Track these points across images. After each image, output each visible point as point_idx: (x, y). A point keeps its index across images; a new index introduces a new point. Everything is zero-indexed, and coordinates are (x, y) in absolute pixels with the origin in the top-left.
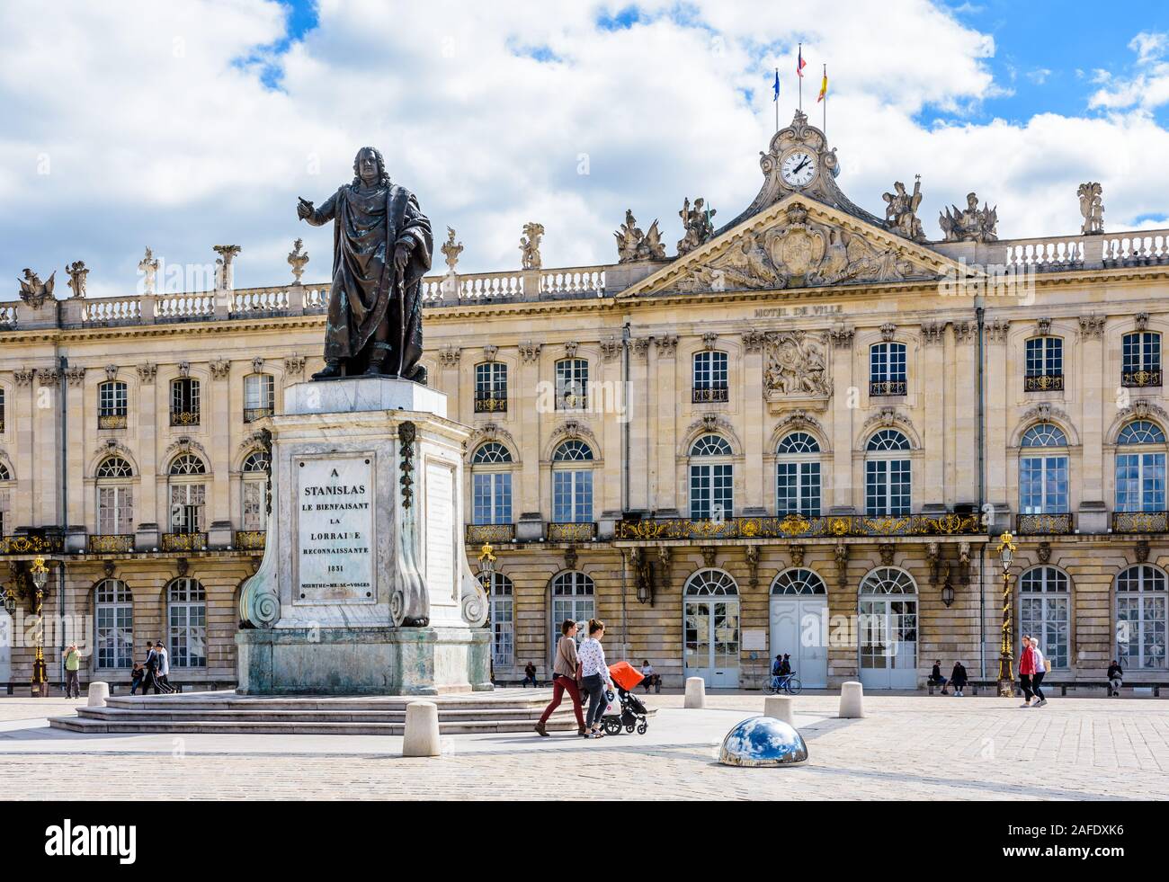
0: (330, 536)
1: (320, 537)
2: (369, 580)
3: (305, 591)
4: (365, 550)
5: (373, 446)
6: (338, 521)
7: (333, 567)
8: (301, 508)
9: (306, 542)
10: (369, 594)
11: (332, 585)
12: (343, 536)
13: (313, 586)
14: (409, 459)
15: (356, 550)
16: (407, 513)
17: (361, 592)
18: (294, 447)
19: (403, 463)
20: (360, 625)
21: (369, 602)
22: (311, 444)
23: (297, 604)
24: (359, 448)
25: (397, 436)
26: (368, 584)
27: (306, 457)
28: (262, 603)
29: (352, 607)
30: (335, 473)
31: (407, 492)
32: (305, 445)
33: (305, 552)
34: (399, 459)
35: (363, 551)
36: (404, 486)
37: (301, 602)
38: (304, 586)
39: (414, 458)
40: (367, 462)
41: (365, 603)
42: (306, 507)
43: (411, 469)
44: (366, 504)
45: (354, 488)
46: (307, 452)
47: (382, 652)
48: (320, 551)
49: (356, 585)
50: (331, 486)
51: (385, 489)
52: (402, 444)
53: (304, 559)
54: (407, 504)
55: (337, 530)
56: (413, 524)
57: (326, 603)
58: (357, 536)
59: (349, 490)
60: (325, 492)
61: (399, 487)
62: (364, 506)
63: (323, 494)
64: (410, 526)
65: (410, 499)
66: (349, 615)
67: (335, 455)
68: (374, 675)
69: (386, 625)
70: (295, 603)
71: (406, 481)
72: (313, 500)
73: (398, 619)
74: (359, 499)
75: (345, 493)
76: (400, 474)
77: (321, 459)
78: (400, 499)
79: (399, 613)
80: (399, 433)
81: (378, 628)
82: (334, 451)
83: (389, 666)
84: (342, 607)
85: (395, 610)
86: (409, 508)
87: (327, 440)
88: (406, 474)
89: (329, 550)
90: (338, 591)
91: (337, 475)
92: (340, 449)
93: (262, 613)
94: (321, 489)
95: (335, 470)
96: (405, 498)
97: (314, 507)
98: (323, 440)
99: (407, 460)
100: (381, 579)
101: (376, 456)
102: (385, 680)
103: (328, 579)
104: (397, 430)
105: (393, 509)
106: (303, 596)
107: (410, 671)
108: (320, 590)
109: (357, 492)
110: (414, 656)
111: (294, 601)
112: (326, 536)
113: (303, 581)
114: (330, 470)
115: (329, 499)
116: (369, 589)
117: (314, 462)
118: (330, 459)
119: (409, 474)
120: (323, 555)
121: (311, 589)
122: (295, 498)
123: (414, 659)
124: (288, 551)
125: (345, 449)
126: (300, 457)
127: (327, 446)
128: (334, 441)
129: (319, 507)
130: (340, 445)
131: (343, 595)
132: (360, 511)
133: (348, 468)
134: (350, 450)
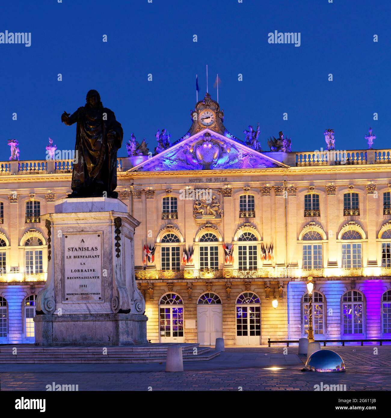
0: (80, 271)
1: (75, 271)
2: (100, 292)
3: (68, 297)
4: (98, 277)
5: (102, 228)
6: (84, 264)
7: (82, 285)
8: (66, 257)
9: (68, 274)
10: (100, 298)
11: (81, 294)
12: (87, 271)
13: (72, 294)
14: (119, 235)
15: (93, 277)
16: (118, 260)
17: (96, 297)
18: (63, 228)
19: (116, 237)
20: (96, 313)
21: (100, 302)
22: (71, 227)
23: (64, 303)
24: (95, 229)
25: (113, 224)
26: (100, 294)
27: (69, 233)
28: (48, 302)
29: (91, 304)
30: (83, 241)
31: (118, 250)
32: (68, 227)
33: (68, 278)
34: (114, 235)
35: (97, 278)
36: (117, 247)
37: (66, 302)
38: (67, 294)
39: (121, 234)
40: (99, 236)
41: (98, 302)
42: (69, 257)
43: (120, 239)
44: (98, 256)
45: (92, 248)
46: (69, 231)
47: (107, 325)
48: (75, 278)
49: (94, 294)
50: (81, 247)
51: (108, 249)
52: (116, 228)
53: (67, 282)
54: (118, 256)
55: (84, 268)
56: (121, 265)
57: (79, 302)
58: (94, 271)
59: (90, 249)
60: (78, 250)
61: (114, 248)
62: (97, 257)
63: (77, 251)
64: (119, 266)
65: (119, 253)
66: (90, 308)
67: (83, 232)
68: (104, 336)
69: (109, 312)
70: (63, 302)
71: (118, 245)
72: (71, 254)
73: (116, 310)
74: (95, 253)
75: (88, 250)
76: (115, 242)
77: (76, 234)
78: (115, 253)
79: (116, 307)
80: (114, 222)
81: (106, 314)
82: (82, 231)
83: (111, 332)
84: (87, 304)
85: (115, 305)
86: (119, 258)
87: (79, 225)
88: (118, 242)
89: (80, 277)
90: (85, 296)
91: (84, 242)
92: (85, 230)
93: (48, 307)
94: (76, 248)
95: (83, 240)
96: (117, 253)
97: (72, 257)
98: (77, 225)
99: (118, 235)
100: (106, 290)
101: (103, 233)
102: (109, 339)
103: (79, 291)
104: (113, 221)
105: (112, 258)
106: (67, 299)
107: (123, 334)
108: (76, 296)
109: (94, 250)
110: (124, 327)
111: (63, 301)
112: (79, 271)
113: (67, 292)
114: (81, 239)
115: (79, 253)
116: (100, 296)
117: (72, 236)
118: (80, 234)
119: (119, 242)
120: (77, 280)
121: (71, 296)
122: (63, 253)
123: (124, 328)
124: (60, 277)
125: (88, 230)
126: (65, 233)
127: (79, 228)
128: (83, 225)
129: (75, 257)
130: (85, 228)
131: (87, 298)
132: (95, 259)
133: (89, 239)
134: (90, 230)
